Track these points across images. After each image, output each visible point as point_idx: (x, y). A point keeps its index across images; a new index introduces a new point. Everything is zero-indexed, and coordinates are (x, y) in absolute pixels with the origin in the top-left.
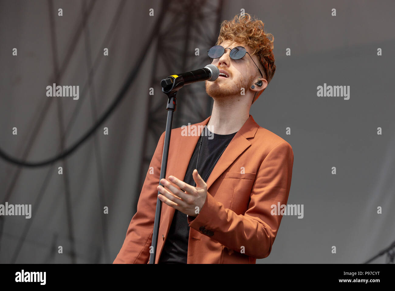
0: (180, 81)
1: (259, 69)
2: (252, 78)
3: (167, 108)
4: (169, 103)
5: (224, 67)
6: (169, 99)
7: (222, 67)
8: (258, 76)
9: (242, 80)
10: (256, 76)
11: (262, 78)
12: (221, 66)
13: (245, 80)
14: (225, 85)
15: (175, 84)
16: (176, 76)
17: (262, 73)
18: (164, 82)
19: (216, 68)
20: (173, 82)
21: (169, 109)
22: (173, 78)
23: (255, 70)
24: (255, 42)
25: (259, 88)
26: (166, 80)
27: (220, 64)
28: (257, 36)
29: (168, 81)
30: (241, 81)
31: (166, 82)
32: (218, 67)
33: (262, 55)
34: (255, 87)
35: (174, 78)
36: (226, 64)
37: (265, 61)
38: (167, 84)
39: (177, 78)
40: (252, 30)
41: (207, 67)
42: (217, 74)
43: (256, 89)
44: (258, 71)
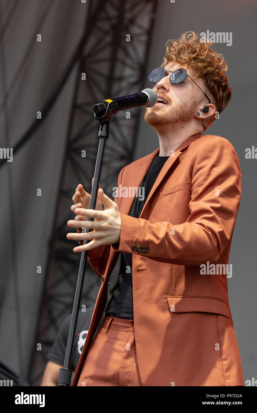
0: (114, 107)
1: (205, 94)
2: (196, 103)
3: (99, 136)
4: (101, 130)
5: (163, 93)
6: (101, 126)
7: (161, 93)
8: (204, 102)
9: (182, 106)
10: (201, 101)
11: (209, 103)
12: (160, 91)
13: (186, 106)
14: (163, 112)
15: (109, 110)
16: (109, 101)
17: (209, 98)
18: (96, 107)
19: (155, 93)
20: (107, 107)
21: (101, 136)
22: (106, 103)
23: (199, 95)
24: (199, 64)
25: (205, 115)
26: (99, 105)
27: (158, 89)
28: (201, 57)
29: (101, 106)
30: (181, 108)
31: (99, 106)
32: (156, 92)
33: (209, 78)
34: (201, 114)
35: (108, 103)
36: (165, 89)
37: (214, 84)
38: (100, 110)
39: (111, 103)
40: (196, 50)
41: (145, 91)
42: (155, 100)
43: (202, 116)
44: (203, 96)
